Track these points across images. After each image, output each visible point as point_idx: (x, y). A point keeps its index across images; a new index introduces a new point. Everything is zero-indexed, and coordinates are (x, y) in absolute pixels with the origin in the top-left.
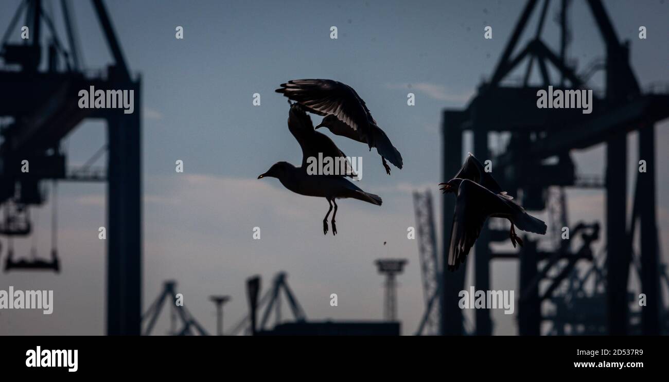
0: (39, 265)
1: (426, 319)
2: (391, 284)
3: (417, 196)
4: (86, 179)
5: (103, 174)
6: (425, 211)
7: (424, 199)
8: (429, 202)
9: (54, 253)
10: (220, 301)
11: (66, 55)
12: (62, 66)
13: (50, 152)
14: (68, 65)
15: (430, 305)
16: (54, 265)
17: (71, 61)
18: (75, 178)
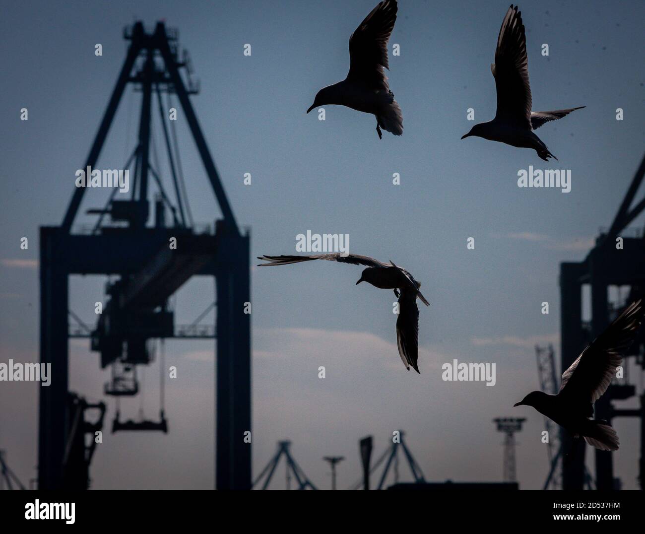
0: (147, 426)
1: (550, 477)
2: (509, 442)
3: (539, 351)
4: (195, 337)
5: (211, 331)
6: (547, 366)
7: (548, 352)
8: (552, 356)
9: (162, 414)
10: (334, 461)
11: (173, 210)
12: (169, 221)
13: (158, 309)
14: (176, 220)
15: (554, 464)
16: (162, 426)
17: (178, 215)
18: (183, 336)
